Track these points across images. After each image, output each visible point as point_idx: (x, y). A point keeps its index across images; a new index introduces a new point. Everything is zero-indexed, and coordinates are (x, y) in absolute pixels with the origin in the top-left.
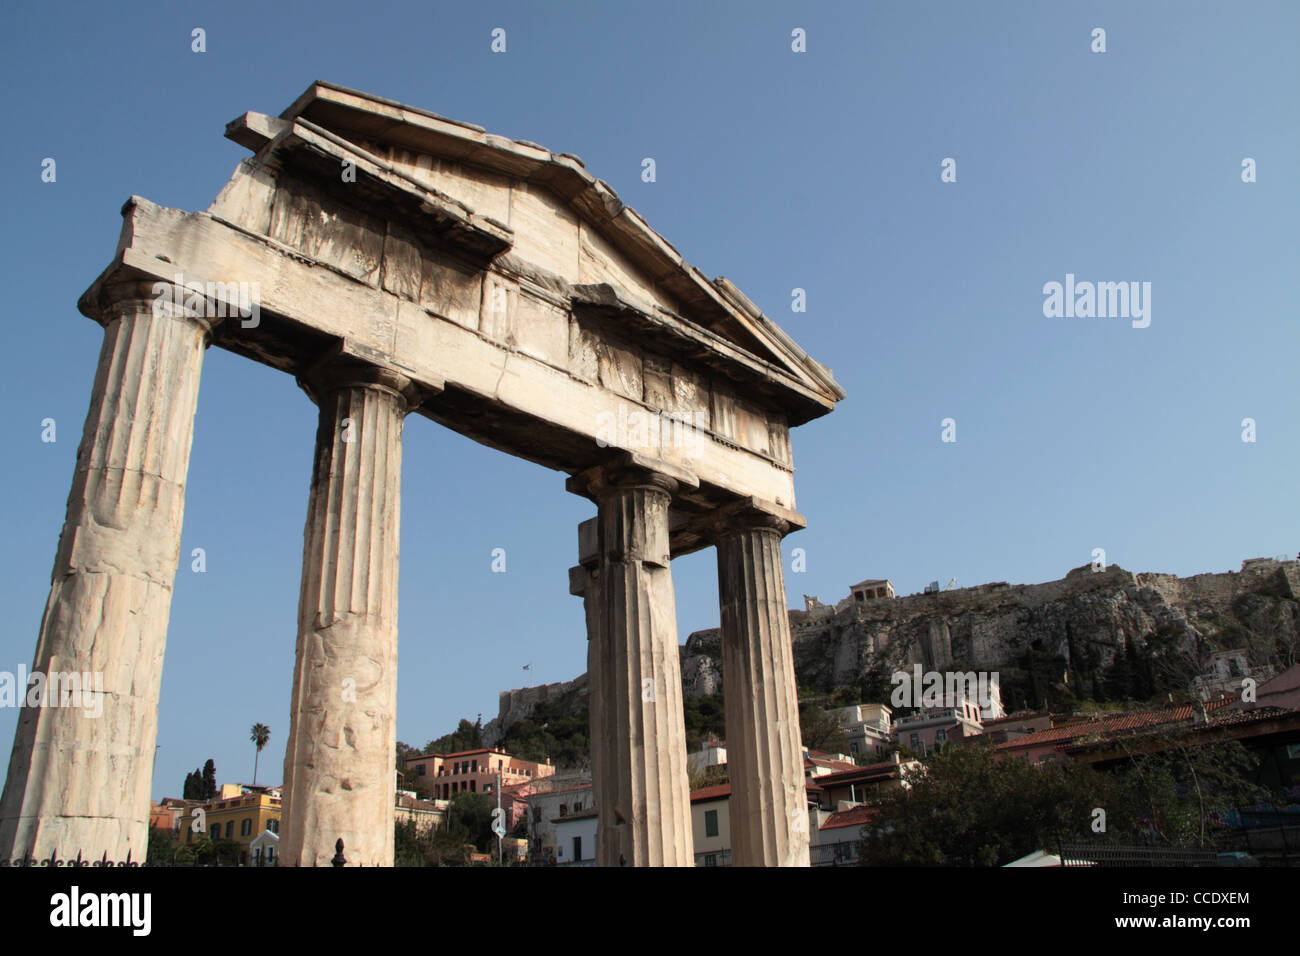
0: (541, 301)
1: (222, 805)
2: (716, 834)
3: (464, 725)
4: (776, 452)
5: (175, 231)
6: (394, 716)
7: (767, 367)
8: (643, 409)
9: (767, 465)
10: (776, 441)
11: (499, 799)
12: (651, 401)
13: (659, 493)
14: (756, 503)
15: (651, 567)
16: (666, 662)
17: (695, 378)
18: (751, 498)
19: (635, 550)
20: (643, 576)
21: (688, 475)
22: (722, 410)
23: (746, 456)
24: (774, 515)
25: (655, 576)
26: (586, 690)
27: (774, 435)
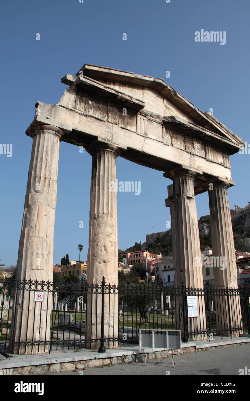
0: (154, 122)
1: (71, 266)
2: (209, 275)
3: (136, 244)
4: (225, 163)
5: (50, 110)
6: (117, 242)
7: (222, 138)
8: (185, 152)
9: (223, 167)
10: (225, 160)
11: (147, 265)
12: (187, 150)
13: (191, 177)
14: (220, 178)
15: (189, 198)
16: (194, 226)
17: (200, 142)
18: (218, 177)
19: (184, 193)
20: (187, 201)
21: (199, 171)
22: (208, 151)
23: (216, 164)
24: (225, 182)
25: (190, 201)
26: (171, 233)
27: (224, 158)
